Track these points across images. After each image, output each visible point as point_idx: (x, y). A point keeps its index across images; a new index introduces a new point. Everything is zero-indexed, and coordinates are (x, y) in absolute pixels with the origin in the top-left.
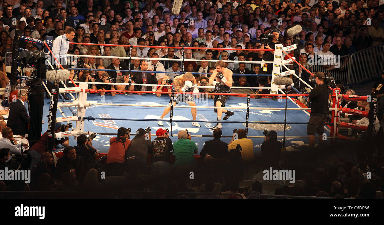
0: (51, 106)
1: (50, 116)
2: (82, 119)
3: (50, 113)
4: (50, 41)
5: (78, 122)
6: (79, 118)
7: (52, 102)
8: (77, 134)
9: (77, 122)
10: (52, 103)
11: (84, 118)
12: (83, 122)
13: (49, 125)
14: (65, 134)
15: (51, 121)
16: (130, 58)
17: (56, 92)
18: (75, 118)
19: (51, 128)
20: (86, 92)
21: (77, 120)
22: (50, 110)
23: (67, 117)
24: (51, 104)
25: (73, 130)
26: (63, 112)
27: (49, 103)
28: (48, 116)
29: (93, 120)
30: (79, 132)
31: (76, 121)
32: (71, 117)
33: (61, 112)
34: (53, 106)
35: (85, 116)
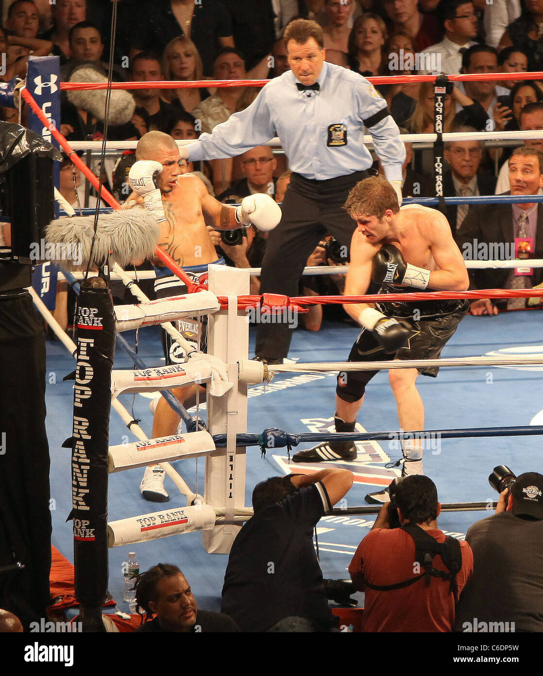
0: (82, 392)
1: (81, 439)
2: (231, 445)
3: (80, 423)
4: (45, 79)
5: (216, 461)
6: (221, 442)
7: (83, 369)
8: (214, 519)
9: (208, 462)
10: (82, 377)
11: (243, 442)
12: (239, 459)
13: (78, 486)
14: (158, 522)
15: (85, 464)
16: (440, 136)
17: (98, 323)
18: (202, 441)
19: (86, 498)
20: (241, 311)
21: (213, 454)
22: (77, 412)
23: (161, 439)
24: (78, 381)
25: (193, 504)
26: (136, 422)
27: (72, 376)
28: (70, 443)
29: (289, 448)
30: (221, 509)
31: (204, 458)
32: (180, 440)
33: (128, 419)
34: (88, 393)
35: (244, 431)
